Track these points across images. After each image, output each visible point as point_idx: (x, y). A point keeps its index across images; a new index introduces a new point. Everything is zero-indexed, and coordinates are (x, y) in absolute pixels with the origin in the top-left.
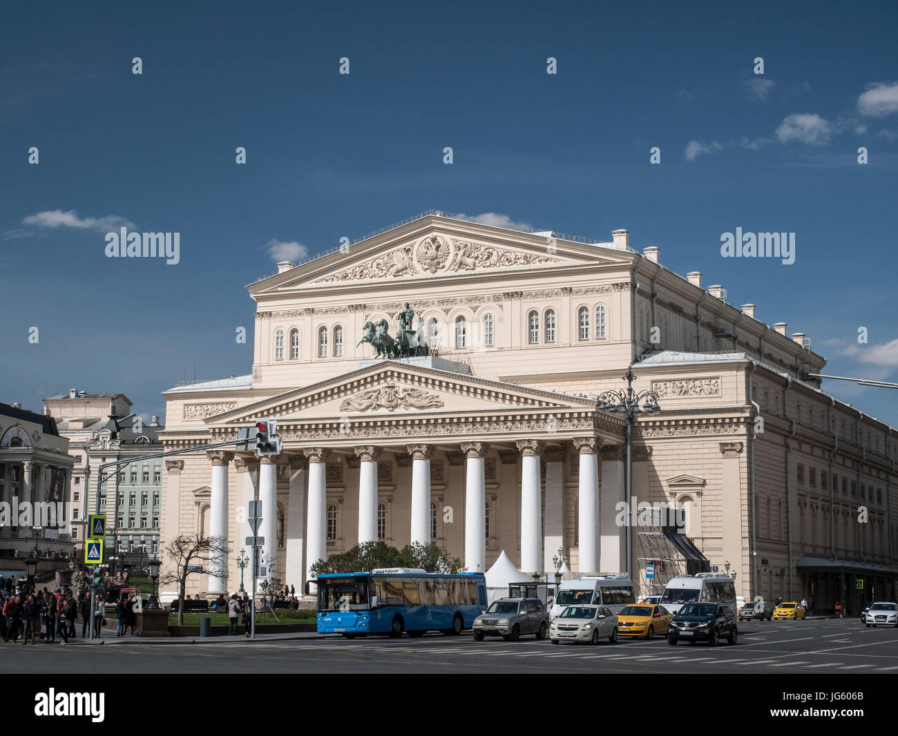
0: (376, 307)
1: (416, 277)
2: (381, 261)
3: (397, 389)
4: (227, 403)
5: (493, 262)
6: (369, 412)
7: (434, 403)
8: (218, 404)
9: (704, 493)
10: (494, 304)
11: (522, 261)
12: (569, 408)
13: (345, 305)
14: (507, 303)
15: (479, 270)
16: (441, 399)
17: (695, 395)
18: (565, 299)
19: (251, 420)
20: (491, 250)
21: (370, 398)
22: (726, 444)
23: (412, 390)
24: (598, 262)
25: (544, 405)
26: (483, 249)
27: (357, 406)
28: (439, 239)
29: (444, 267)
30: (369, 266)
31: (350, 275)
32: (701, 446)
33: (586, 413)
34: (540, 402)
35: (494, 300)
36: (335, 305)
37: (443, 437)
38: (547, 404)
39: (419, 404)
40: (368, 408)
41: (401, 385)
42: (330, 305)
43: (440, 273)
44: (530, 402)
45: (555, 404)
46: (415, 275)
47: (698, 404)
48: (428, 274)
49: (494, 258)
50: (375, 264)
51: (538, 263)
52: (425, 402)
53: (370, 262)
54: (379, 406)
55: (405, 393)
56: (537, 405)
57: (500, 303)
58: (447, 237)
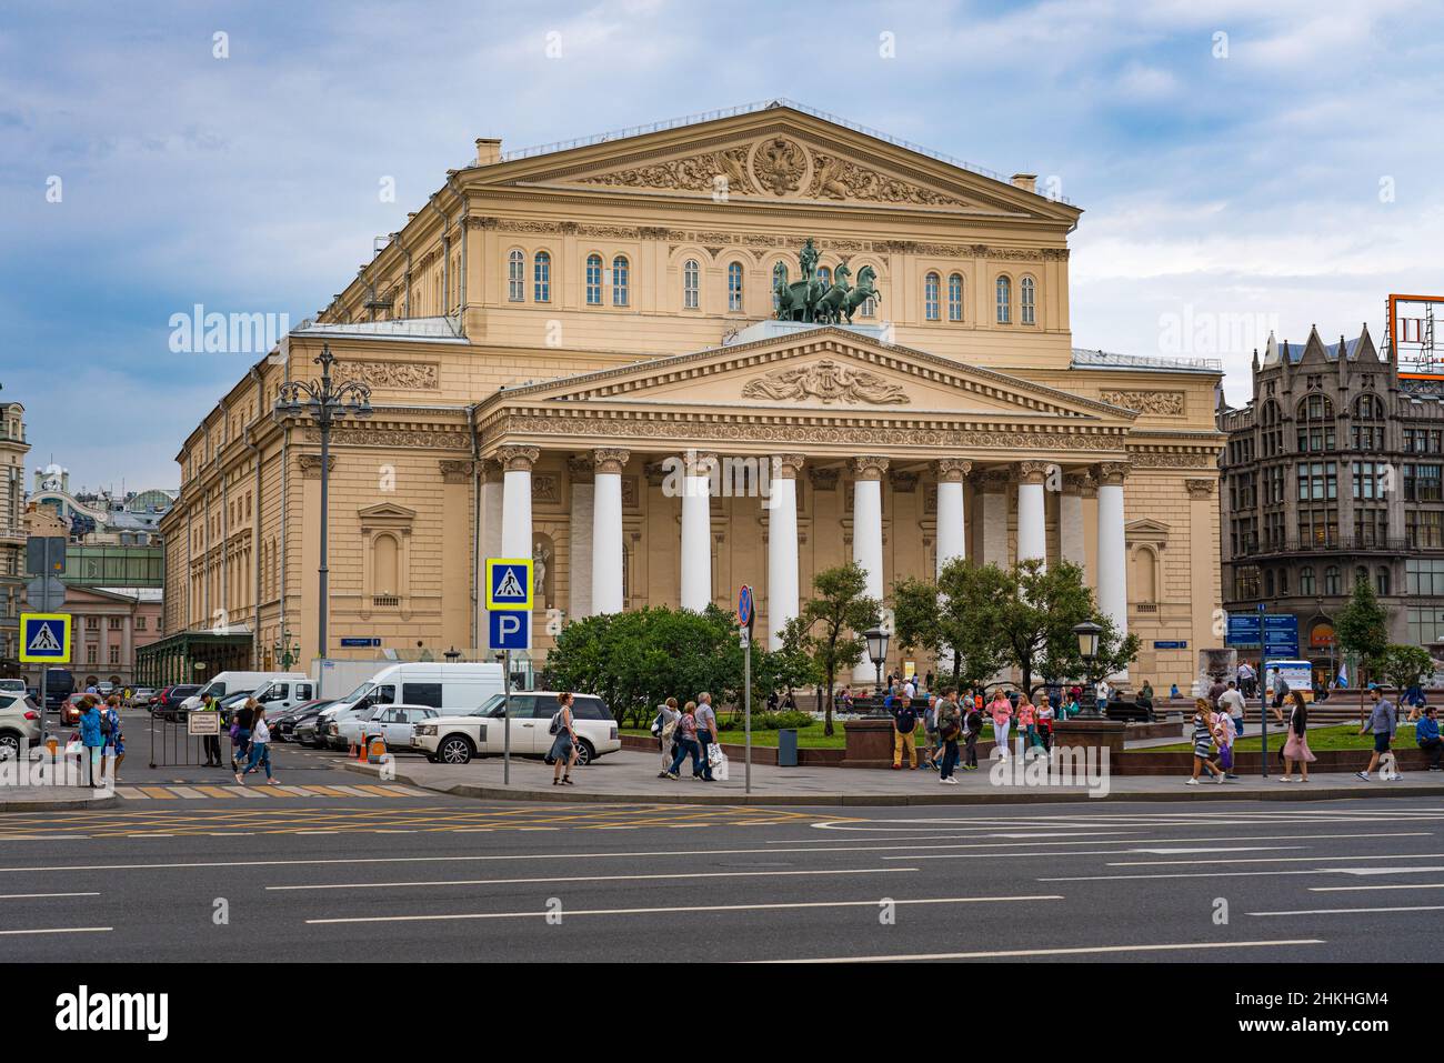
0: (686, 237)
1: (752, 197)
2: (693, 164)
3: (836, 370)
4: (418, 363)
5: (871, 193)
6: (791, 403)
7: (896, 398)
8: (401, 363)
9: (1168, 544)
10: (875, 256)
11: (914, 197)
12: (1099, 419)
13: (633, 225)
14: (896, 258)
15: (851, 201)
16: (905, 392)
17: (1152, 414)
18: (981, 262)
19: (590, 399)
20: (870, 174)
21: (795, 381)
22: (1197, 482)
23: (864, 375)
24: (1028, 216)
25: (1062, 413)
26: (855, 170)
27: (774, 393)
28: (788, 145)
29: (796, 189)
30: (673, 169)
31: (640, 179)
32: (1163, 482)
33: (1120, 429)
34: (1057, 409)
35: (874, 250)
36: (619, 224)
37: (909, 450)
38: (1067, 411)
39: (874, 397)
40: (792, 395)
41: (843, 366)
42: (608, 223)
43: (789, 198)
44: (1041, 407)
45: (1076, 414)
46: (750, 194)
47: (1159, 425)
48: (770, 196)
49: (873, 187)
50: (682, 167)
51: (937, 205)
52: (884, 395)
53: (675, 164)
54: (808, 393)
55: (852, 379)
56: (1052, 413)
57: (884, 255)
58: (803, 144)
